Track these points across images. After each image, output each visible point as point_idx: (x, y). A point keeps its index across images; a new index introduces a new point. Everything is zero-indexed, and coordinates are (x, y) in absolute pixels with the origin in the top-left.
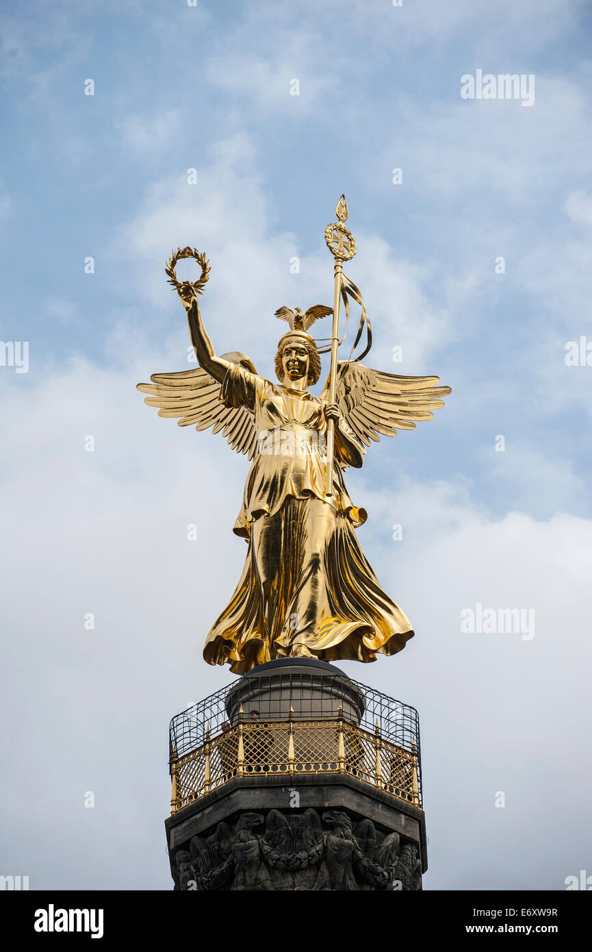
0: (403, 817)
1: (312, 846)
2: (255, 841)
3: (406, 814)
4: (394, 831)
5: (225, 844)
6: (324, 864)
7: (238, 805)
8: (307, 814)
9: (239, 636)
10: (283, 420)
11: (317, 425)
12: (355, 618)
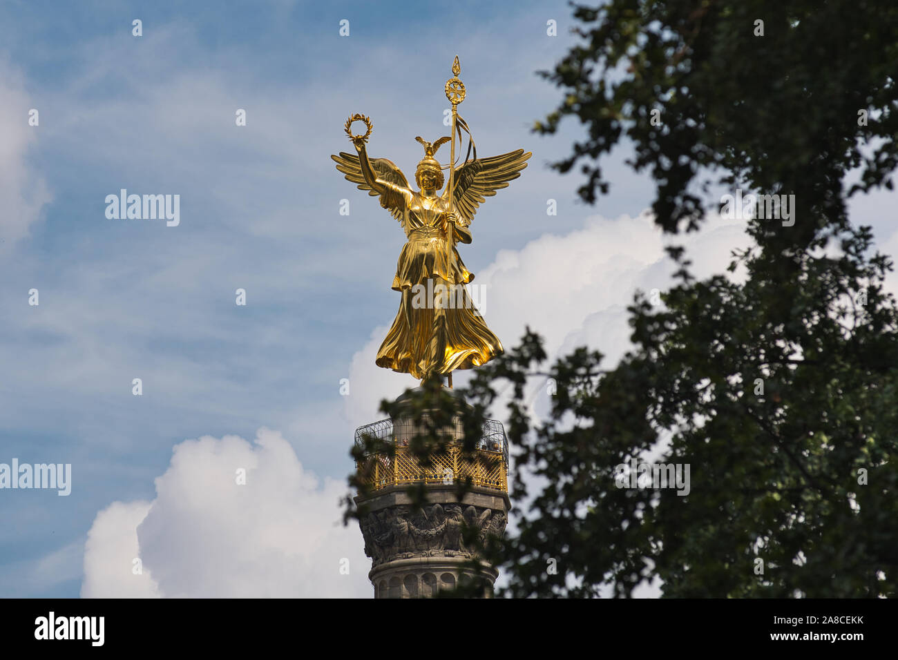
0: (493, 498)
1: (438, 525)
2: (406, 523)
3: (494, 496)
4: (487, 508)
5: (388, 521)
6: (445, 536)
7: (395, 500)
8: (435, 507)
9: (396, 355)
10: (421, 225)
11: (442, 225)
12: (467, 347)
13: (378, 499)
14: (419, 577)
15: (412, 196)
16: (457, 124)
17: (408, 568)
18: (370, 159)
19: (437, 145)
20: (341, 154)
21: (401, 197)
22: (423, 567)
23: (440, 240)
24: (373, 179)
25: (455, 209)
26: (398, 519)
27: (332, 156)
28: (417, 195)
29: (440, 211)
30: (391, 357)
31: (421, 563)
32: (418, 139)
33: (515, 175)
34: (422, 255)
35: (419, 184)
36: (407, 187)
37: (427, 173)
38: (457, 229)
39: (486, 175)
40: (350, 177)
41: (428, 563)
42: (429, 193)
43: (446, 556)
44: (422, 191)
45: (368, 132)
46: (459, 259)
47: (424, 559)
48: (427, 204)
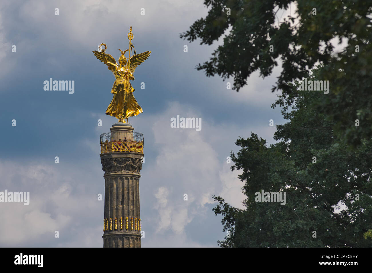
1: (124, 164)
2: (115, 163)
4: (138, 159)
5: (110, 162)
6: (126, 167)
7: (112, 156)
8: (124, 159)
9: (112, 112)
10: (120, 75)
11: (126, 75)
12: (132, 110)
13: (107, 155)
14: (119, 178)
15: (117, 67)
16: (131, 46)
17: (116, 176)
18: (105, 54)
19: (125, 52)
20: (96, 51)
21: (115, 67)
22: (120, 175)
23: (126, 80)
24: (107, 62)
25: (130, 71)
26: (113, 162)
27: (93, 52)
28: (119, 66)
29: (126, 72)
30: (110, 112)
31: (120, 174)
32: (119, 50)
33: (146, 58)
34: (120, 84)
35: (119, 63)
36: (116, 64)
37: (122, 60)
38: (131, 77)
39: (138, 59)
40: (98, 58)
41: (121, 174)
42: (123, 66)
43: (126, 172)
44: (121, 65)
45: (106, 49)
46: (131, 85)
47: (120, 173)
48: (122, 69)
